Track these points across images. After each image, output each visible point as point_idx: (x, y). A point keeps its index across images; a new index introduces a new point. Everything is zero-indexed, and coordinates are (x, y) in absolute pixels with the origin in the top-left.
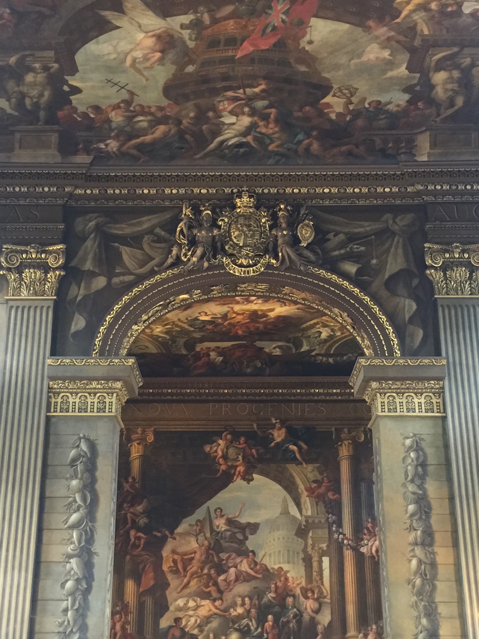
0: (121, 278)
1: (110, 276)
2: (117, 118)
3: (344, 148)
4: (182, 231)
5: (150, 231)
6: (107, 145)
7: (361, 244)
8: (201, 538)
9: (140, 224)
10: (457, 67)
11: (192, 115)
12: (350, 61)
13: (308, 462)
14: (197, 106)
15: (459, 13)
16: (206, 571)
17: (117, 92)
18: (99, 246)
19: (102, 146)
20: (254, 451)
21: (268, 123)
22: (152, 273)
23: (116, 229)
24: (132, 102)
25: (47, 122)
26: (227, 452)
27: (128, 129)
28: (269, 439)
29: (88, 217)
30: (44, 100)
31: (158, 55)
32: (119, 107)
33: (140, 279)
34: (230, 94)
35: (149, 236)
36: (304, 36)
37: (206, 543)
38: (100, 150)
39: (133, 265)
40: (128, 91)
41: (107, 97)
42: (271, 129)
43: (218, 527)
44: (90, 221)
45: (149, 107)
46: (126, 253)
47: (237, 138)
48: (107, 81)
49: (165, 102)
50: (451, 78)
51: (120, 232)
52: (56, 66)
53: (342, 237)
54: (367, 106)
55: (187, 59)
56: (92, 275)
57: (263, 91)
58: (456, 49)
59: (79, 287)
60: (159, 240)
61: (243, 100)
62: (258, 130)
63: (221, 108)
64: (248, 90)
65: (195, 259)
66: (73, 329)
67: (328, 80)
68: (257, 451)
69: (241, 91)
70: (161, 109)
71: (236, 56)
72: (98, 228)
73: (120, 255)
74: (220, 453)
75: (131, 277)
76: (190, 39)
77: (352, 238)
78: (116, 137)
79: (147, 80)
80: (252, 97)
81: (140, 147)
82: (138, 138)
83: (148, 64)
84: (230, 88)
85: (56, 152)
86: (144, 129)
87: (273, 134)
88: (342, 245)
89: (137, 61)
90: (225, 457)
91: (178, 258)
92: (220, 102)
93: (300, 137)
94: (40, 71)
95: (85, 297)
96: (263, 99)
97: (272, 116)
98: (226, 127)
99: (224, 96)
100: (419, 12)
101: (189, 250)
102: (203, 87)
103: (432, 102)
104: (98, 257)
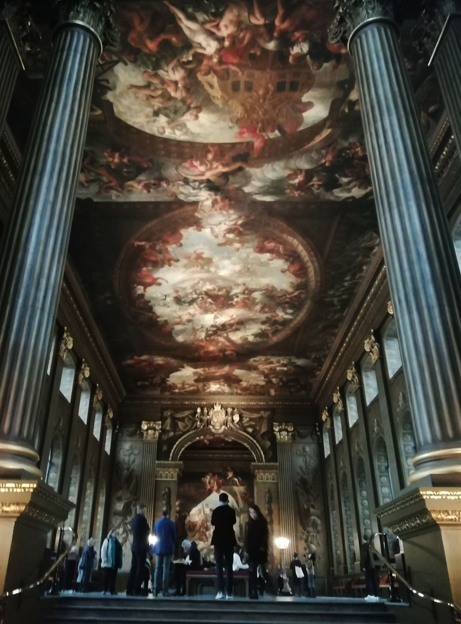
0: (178, 433)
1: (175, 431)
4: (197, 417)
5: (187, 416)
7: (254, 422)
8: (200, 516)
9: (184, 414)
10: (278, 378)
12: (247, 376)
13: (241, 485)
14: (203, 384)
16: (201, 530)
17: (180, 381)
18: (171, 421)
19: (174, 391)
20: (221, 481)
21: (225, 387)
22: (188, 431)
24: (184, 383)
25: (158, 387)
26: (210, 481)
27: (182, 388)
28: (226, 476)
30: (159, 383)
31: (193, 375)
32: (180, 384)
33: (184, 433)
35: (187, 418)
36: (234, 372)
37: (202, 519)
39: (182, 428)
40: (184, 381)
41: (177, 382)
43: (206, 512)
44: (169, 412)
45: (189, 383)
46: (180, 424)
47: (215, 390)
48: (178, 379)
49: (194, 383)
50: (277, 380)
51: (177, 417)
52: (164, 376)
53: (248, 419)
54: (254, 384)
55: (201, 376)
56: (169, 431)
57: (223, 381)
58: (277, 375)
59: (165, 436)
60: (190, 419)
63: (210, 384)
64: (219, 381)
65: (202, 427)
66: (163, 451)
67: (241, 379)
68: (222, 481)
71: (215, 375)
72: (171, 415)
73: (178, 424)
74: (208, 481)
75: (182, 433)
76: (202, 373)
77: (251, 419)
78: (178, 389)
79: (189, 379)
81: (186, 392)
82: (185, 390)
83: (190, 377)
84: (213, 380)
85: (159, 392)
86: (187, 388)
88: (248, 422)
89: (187, 376)
90: (210, 483)
91: (196, 426)
93: (235, 389)
95: (167, 439)
102: (205, 380)
103: (273, 384)
104: (171, 425)
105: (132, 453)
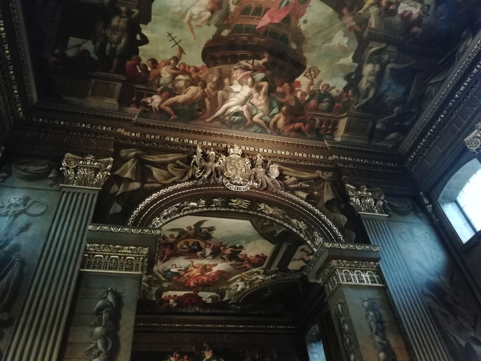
0: (151, 185)
1: (143, 181)
2: (165, 74)
3: (297, 125)
5: (173, 162)
6: (152, 100)
7: (306, 183)
9: (165, 157)
10: (379, 61)
11: (215, 79)
12: (323, 44)
14: (220, 71)
15: (394, 12)
17: (172, 47)
18: (137, 165)
19: (149, 100)
21: (259, 95)
22: (175, 183)
23: (150, 158)
24: (180, 59)
25: (116, 72)
27: (170, 86)
29: (130, 150)
30: (120, 46)
31: (208, 14)
32: (169, 64)
33: (165, 186)
34: (243, 63)
35: (172, 164)
36: (302, 15)
38: (146, 104)
39: (160, 178)
40: (180, 47)
41: (164, 52)
42: (260, 101)
44: (131, 152)
45: (189, 67)
46: (156, 172)
47: (237, 106)
48: (168, 34)
49: (200, 63)
50: (373, 71)
51: (151, 160)
52: (137, 11)
53: (294, 178)
54: (321, 88)
55: (225, 22)
56: (129, 181)
57: (264, 64)
58: (383, 45)
59: (119, 187)
60: (179, 166)
61: (250, 70)
62: (251, 101)
63: (234, 75)
64: (255, 61)
65: (205, 177)
66: (111, 211)
67: (305, 59)
69: (251, 61)
70: (197, 70)
71: (257, 26)
72: (136, 156)
73: (151, 172)
75: (159, 185)
76: (233, 2)
77: (300, 180)
78: (160, 94)
79: (195, 38)
80: (256, 69)
81: (173, 106)
82: (174, 96)
83: (199, 23)
84: (244, 57)
85: (116, 103)
86: (181, 88)
87: (260, 105)
88: (294, 183)
89: (194, 17)
91: (193, 176)
92: (235, 69)
93: (275, 110)
94: (124, 15)
95: (123, 194)
96: (262, 71)
97: (264, 89)
98: (233, 94)
99: (240, 64)
100: (373, 7)
101: (200, 172)
102: (228, 53)
103: (357, 92)
104: (135, 172)
105: (24, 211)
